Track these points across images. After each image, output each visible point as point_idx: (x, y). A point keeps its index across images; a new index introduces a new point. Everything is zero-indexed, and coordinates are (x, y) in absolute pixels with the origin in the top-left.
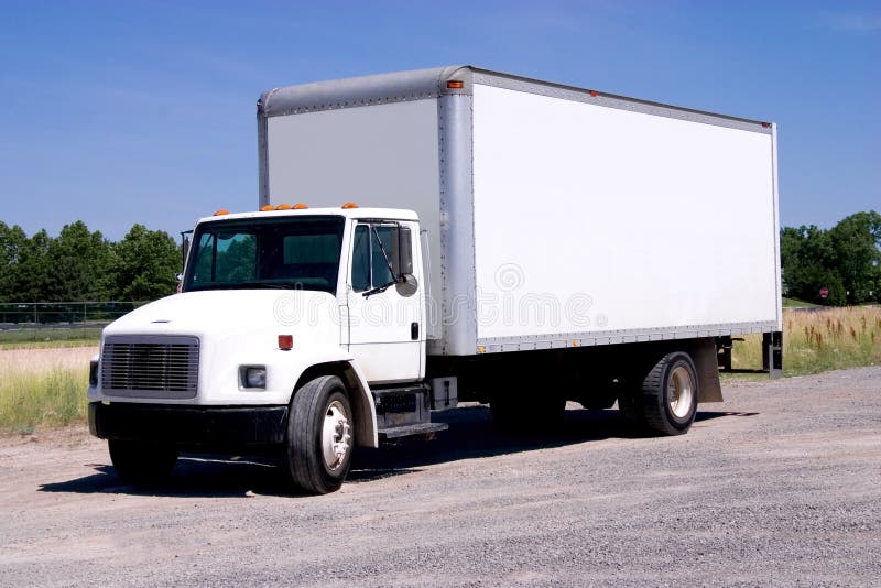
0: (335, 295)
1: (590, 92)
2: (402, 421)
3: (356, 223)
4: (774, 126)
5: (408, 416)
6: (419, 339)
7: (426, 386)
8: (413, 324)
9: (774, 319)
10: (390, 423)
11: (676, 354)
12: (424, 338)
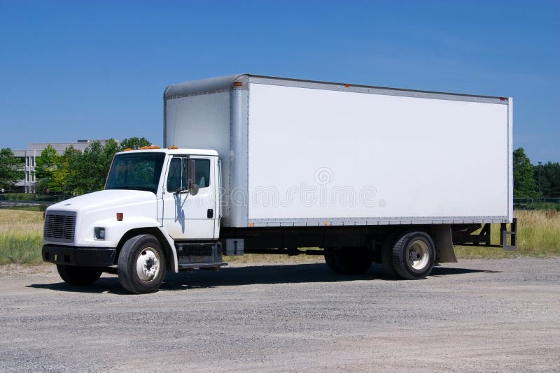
0: (156, 193)
1: (345, 85)
2: (201, 260)
3: (172, 157)
4: (511, 100)
5: (206, 258)
6: (214, 217)
7: (220, 243)
8: (209, 210)
9: (506, 215)
10: (192, 261)
11: (416, 233)
12: (217, 217)
